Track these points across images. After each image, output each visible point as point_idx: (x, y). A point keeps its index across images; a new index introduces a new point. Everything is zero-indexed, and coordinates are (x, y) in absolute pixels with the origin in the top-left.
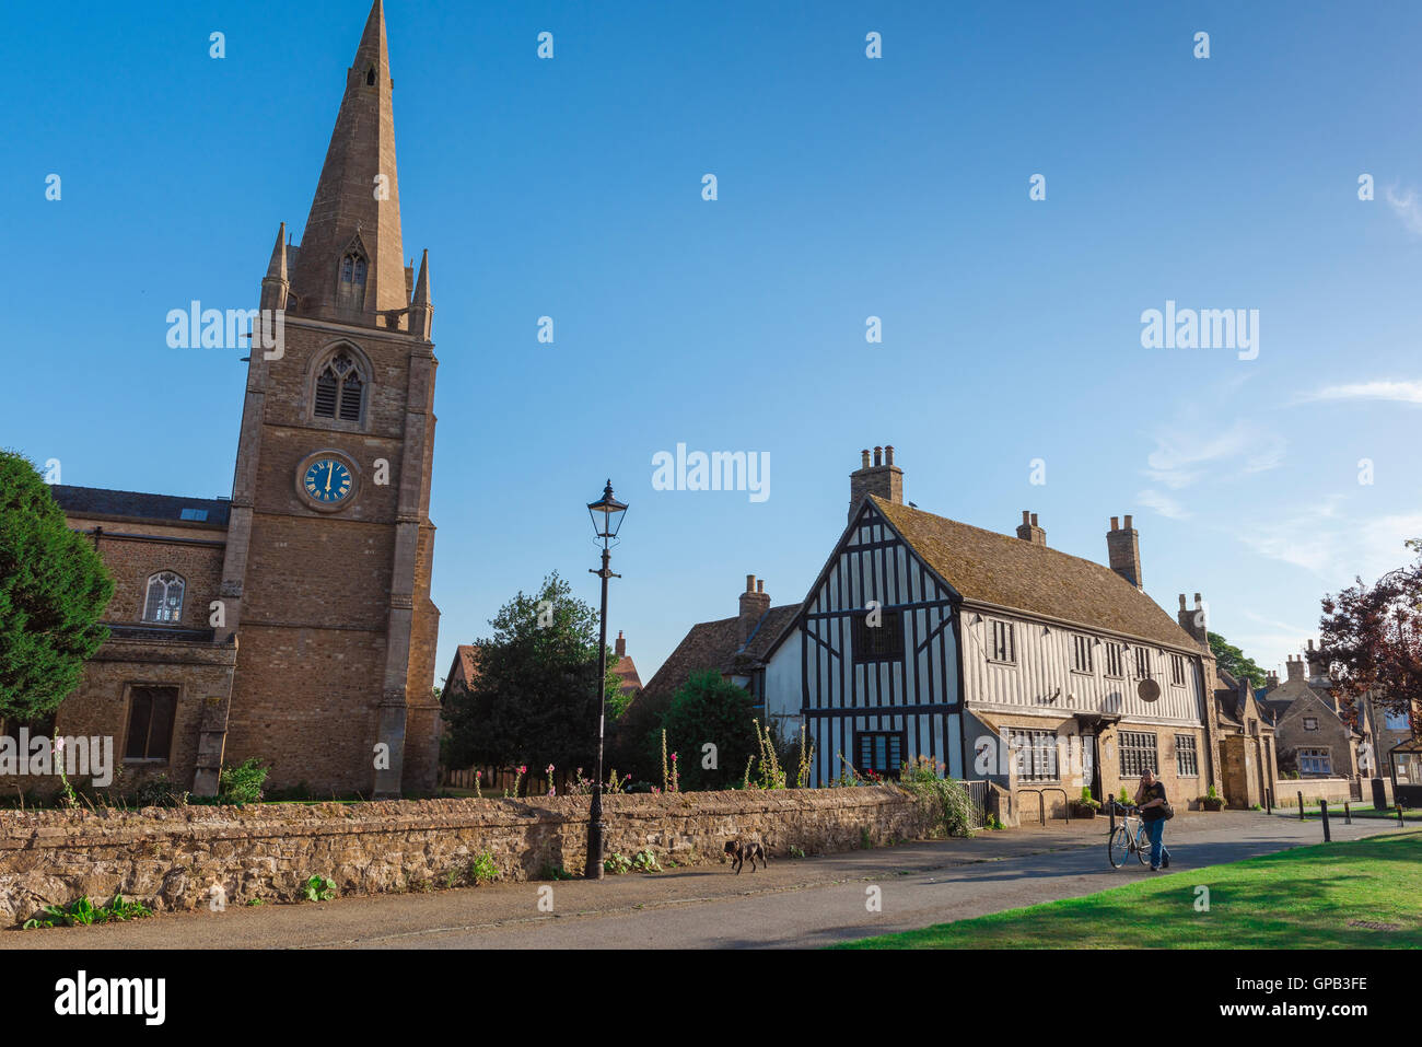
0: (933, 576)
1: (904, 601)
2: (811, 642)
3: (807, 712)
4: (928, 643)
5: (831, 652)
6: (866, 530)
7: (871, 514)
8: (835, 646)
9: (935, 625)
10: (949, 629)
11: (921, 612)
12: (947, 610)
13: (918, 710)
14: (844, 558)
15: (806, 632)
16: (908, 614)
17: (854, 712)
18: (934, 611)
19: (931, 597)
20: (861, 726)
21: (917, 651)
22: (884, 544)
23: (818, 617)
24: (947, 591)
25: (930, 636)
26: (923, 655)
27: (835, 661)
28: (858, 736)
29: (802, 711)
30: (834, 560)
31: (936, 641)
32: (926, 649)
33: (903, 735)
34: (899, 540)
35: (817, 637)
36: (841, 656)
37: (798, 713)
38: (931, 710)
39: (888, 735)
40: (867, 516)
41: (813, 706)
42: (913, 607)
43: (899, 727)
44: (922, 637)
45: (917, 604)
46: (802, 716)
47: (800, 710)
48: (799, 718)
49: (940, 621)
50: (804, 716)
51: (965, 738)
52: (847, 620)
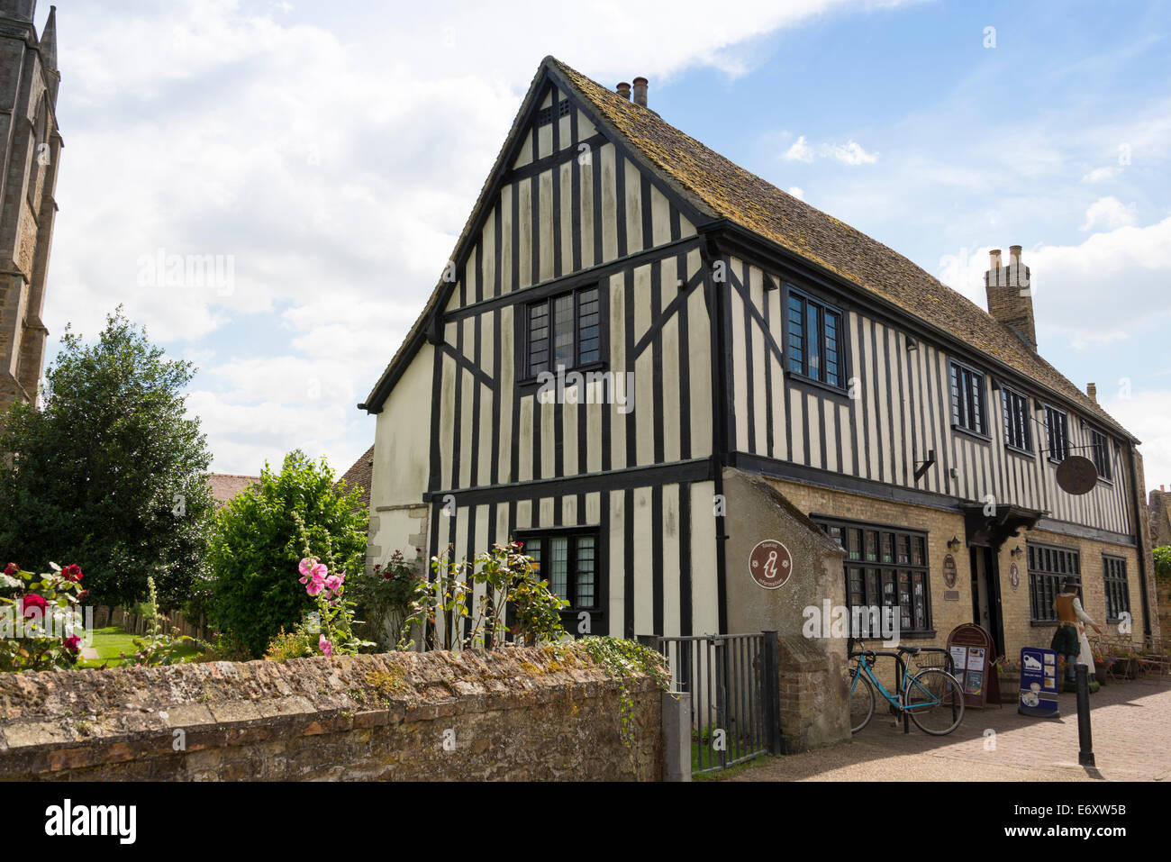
0: (666, 190)
1: (611, 254)
2: (449, 363)
3: (435, 497)
4: (654, 336)
5: (480, 378)
6: (545, 132)
7: (555, 98)
8: (487, 367)
9: (669, 295)
10: (697, 299)
11: (642, 273)
12: (694, 260)
13: (630, 479)
14: (507, 192)
15: (441, 348)
16: (617, 281)
17: (513, 493)
18: (669, 265)
20: (524, 522)
21: (633, 353)
22: (576, 150)
23: (458, 316)
24: (695, 216)
25: (659, 318)
26: (645, 360)
27: (487, 394)
29: (426, 497)
30: (489, 202)
31: (671, 328)
32: (649, 349)
33: (600, 534)
34: (605, 136)
35: (457, 354)
36: (495, 385)
37: (421, 501)
38: (657, 477)
39: (573, 536)
40: (548, 103)
41: (446, 484)
42: (627, 264)
43: (593, 519)
44: (643, 324)
45: (635, 257)
46: (428, 507)
47: (424, 494)
48: (422, 512)
49: (679, 283)
50: (431, 506)
51: (726, 535)
52: (508, 312)
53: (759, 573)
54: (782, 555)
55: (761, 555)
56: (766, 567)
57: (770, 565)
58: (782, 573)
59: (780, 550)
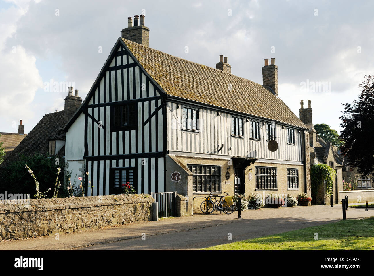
0: (153, 84)
1: (138, 97)
2: (90, 120)
3: (87, 158)
4: (149, 120)
5: (100, 125)
6: (119, 58)
7: (122, 49)
8: (102, 122)
9: (153, 110)
10: (160, 112)
11: (146, 103)
12: (159, 101)
13: (143, 155)
14: (107, 74)
15: (87, 115)
16: (140, 104)
17: (111, 158)
18: (153, 102)
19: (152, 95)
20: (114, 165)
21: (144, 124)
22: (128, 66)
23: (93, 107)
24: (160, 92)
25: (151, 116)
26: (147, 126)
27: (102, 130)
28: (112, 170)
29: (84, 158)
30: (102, 75)
31: (153, 119)
32: (148, 123)
33: (135, 169)
34: (136, 64)
35: (92, 117)
36: (105, 128)
37: (82, 159)
38: (149, 156)
39: (128, 169)
40: (120, 50)
41: (90, 154)
42: (142, 100)
43: (133, 165)
44: (146, 117)
45: (145, 99)
46: (84, 160)
47: (83, 157)
48: (82, 162)
49: (156, 108)
50: (85, 160)
51: (166, 170)
52: (108, 108)
53: (173, 179)
54: (179, 175)
55: (174, 175)
56: (175, 178)
57: (176, 177)
58: (178, 179)
59: (178, 174)
